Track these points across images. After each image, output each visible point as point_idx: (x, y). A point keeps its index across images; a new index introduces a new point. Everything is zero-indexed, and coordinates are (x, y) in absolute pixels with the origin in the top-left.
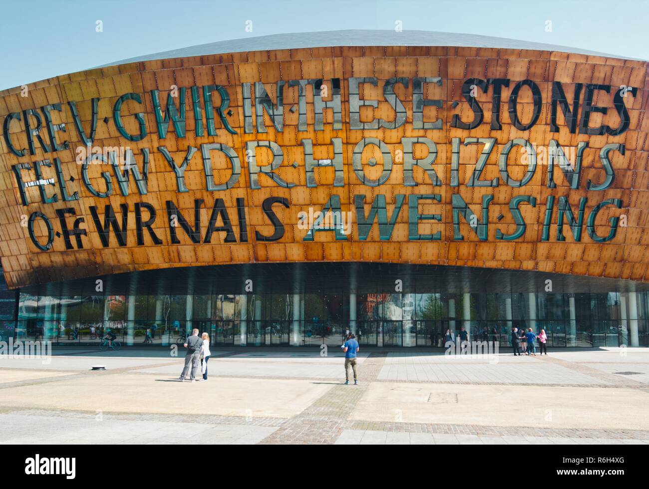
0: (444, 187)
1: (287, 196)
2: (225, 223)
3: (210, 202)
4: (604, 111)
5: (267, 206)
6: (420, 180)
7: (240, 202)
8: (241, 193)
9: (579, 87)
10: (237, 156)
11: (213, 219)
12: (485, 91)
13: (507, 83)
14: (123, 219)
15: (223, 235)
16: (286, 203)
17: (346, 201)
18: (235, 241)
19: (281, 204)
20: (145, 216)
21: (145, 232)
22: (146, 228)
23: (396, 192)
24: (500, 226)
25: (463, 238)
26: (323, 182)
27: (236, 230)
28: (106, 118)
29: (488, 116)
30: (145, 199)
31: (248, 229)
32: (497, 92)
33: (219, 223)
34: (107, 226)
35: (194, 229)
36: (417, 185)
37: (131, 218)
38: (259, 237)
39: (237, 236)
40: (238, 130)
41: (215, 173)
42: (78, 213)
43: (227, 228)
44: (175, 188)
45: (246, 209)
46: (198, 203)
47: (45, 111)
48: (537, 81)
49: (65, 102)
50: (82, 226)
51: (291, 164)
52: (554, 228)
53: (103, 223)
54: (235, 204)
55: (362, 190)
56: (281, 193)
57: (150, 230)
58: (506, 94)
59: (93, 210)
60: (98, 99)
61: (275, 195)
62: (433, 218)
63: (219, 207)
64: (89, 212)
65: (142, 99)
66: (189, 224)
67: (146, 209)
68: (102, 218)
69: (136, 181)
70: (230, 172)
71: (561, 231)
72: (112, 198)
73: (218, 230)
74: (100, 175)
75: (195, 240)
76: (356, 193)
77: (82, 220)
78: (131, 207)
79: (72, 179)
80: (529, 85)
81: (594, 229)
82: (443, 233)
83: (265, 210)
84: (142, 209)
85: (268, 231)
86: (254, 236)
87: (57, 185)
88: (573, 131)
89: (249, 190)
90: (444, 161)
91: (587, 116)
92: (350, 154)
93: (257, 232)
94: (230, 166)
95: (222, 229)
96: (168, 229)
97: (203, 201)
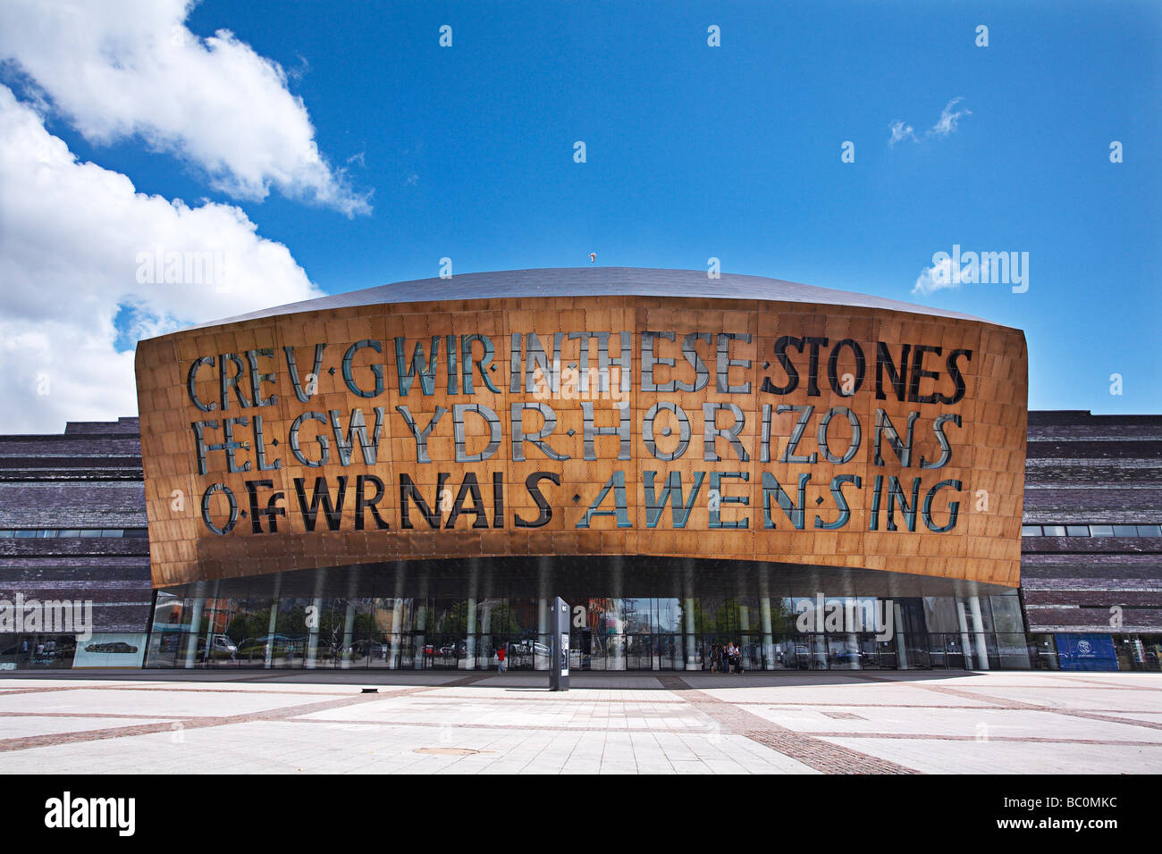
0: (752, 463)
1: (557, 471)
2: (475, 503)
3: (457, 476)
4: (936, 376)
5: (531, 484)
6: (723, 455)
7: (497, 477)
8: (499, 467)
9: (906, 348)
10: (497, 419)
11: (459, 498)
12: (801, 351)
13: (825, 342)
14: (339, 495)
15: (471, 518)
16: (555, 479)
17: (633, 479)
18: (487, 527)
19: (549, 481)
20: (370, 492)
21: (367, 512)
22: (369, 507)
23: (695, 469)
24: (819, 512)
25: (774, 526)
26: (605, 455)
27: (489, 512)
28: (331, 369)
29: (804, 379)
30: (371, 472)
31: (505, 511)
32: (815, 352)
33: (468, 503)
34: (314, 505)
35: (433, 511)
36: (719, 459)
37: (350, 494)
38: (519, 522)
39: (490, 518)
40: (502, 389)
41: (468, 441)
42: (275, 486)
43: (478, 510)
44: (414, 458)
45: (505, 487)
46: (441, 479)
47: (250, 355)
48: (858, 340)
49: (281, 346)
50: (279, 503)
51: (565, 431)
52: (883, 514)
53: (309, 500)
54: (491, 479)
55: (653, 465)
56: (551, 467)
57: (374, 509)
58: (825, 354)
59: (299, 483)
60: (324, 346)
61: (544, 469)
62: (738, 501)
63: (469, 482)
64: (293, 485)
65: (383, 348)
66: (428, 504)
67: (372, 483)
68: (309, 494)
69: (362, 447)
70: (487, 439)
71: (891, 519)
72: (327, 468)
73: (465, 512)
74: (315, 439)
75: (434, 523)
76: (646, 469)
77: (282, 496)
78: (352, 481)
79: (275, 442)
80: (851, 345)
81: (930, 516)
82: (751, 520)
83: (528, 488)
84: (366, 483)
85: (531, 514)
86: (512, 519)
87: (253, 450)
88: (901, 398)
89: (510, 461)
90: (753, 431)
91: (916, 380)
92: (640, 421)
93: (516, 517)
94: (488, 432)
95: (471, 511)
96: (399, 511)
97: (448, 475)
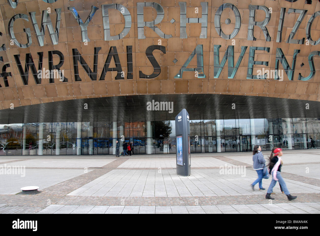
0: (272, 42)
1: (164, 45)
2: (116, 65)
3: (105, 49)
5: (149, 52)
7: (129, 49)
8: (130, 42)
10: (129, 14)
11: (107, 62)
14: (39, 63)
15: (115, 74)
16: (163, 50)
17: (208, 50)
18: (123, 79)
19: (159, 51)
20: (56, 61)
23: (242, 45)
24: (301, 71)
26: (192, 35)
27: (125, 70)
30: (56, 49)
31: (134, 69)
33: (112, 64)
34: (26, 70)
35: (92, 70)
36: (255, 39)
37: (45, 63)
38: (142, 75)
39: (125, 74)
41: (112, 27)
42: (4, 60)
43: (118, 68)
44: (80, 39)
45: (133, 54)
46: (96, 51)
50: (8, 70)
51: (169, 21)
53: (24, 67)
54: (125, 50)
55: (219, 42)
56: (160, 43)
59: (17, 57)
61: (156, 44)
62: (263, 64)
63: (113, 52)
64: (14, 59)
66: (89, 66)
67: (58, 55)
69: (50, 35)
70: (123, 26)
72: (31, 48)
73: (111, 70)
75: (93, 78)
76: (215, 43)
77: (9, 65)
78: (46, 54)
83: (147, 55)
84: (54, 55)
85: (149, 70)
86: (138, 74)
90: (274, 24)
92: (213, 15)
93: (140, 72)
94: (123, 22)
95: (114, 70)
96: (73, 71)
97: (100, 48)
